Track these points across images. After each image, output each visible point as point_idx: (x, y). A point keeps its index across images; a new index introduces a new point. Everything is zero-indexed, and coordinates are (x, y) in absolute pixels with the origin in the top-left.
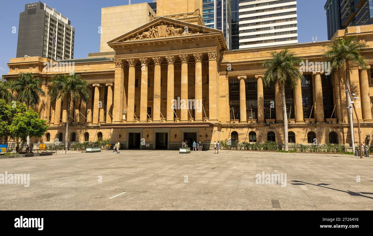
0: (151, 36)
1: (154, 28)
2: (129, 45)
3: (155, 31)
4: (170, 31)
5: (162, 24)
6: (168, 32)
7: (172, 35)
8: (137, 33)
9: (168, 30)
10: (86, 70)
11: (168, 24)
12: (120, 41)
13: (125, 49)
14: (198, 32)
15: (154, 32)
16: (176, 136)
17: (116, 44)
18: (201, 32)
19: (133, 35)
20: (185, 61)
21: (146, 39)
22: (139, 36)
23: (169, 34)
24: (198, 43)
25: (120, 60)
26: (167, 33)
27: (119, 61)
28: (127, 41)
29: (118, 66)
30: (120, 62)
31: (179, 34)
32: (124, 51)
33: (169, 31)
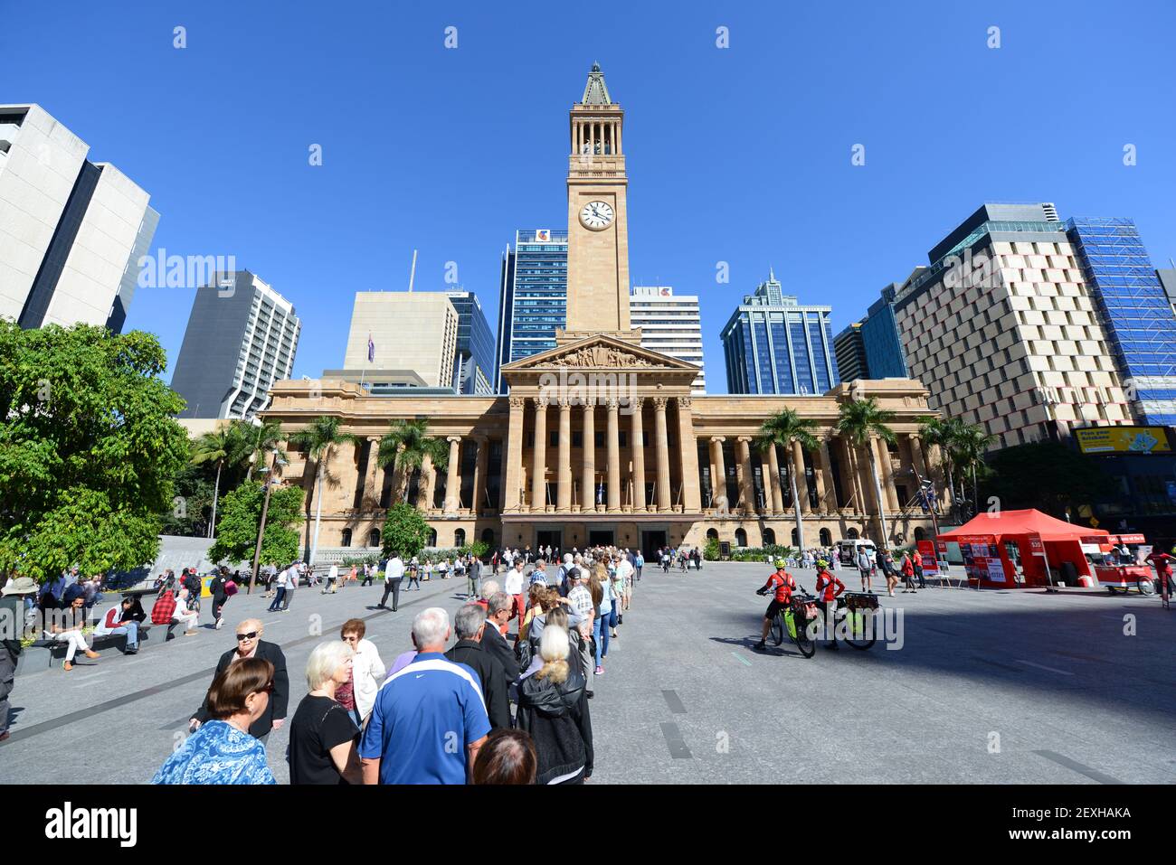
1: (588, 349)
3: (588, 354)
5: (601, 345)
7: (618, 364)
8: (555, 356)
9: (610, 356)
10: (435, 411)
11: (611, 347)
12: (523, 367)
15: (586, 356)
16: (628, 537)
19: (547, 358)
21: (571, 367)
22: (559, 360)
23: (613, 363)
25: (520, 398)
26: (609, 360)
31: (628, 364)
33: (612, 358)
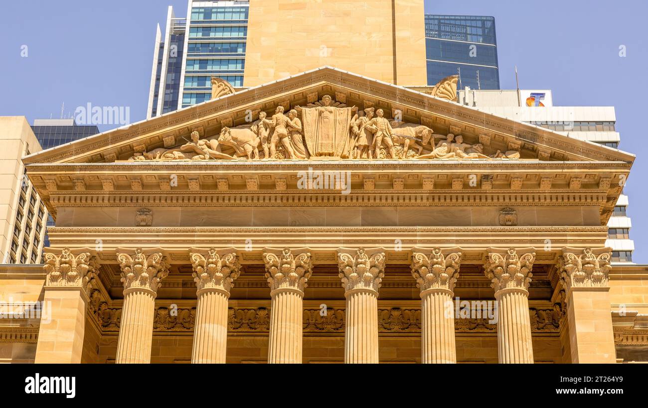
0: (265, 146)
1: (286, 112)
2: (140, 178)
3: (287, 126)
4: (371, 134)
5: (327, 98)
6: (357, 136)
7: (378, 151)
8: (189, 130)
9: (356, 129)
11: (358, 106)
12: (92, 159)
13: (114, 200)
14: (516, 150)
15: (281, 130)
17: (73, 168)
18: (528, 151)
19: (167, 135)
20: (444, 283)
21: (236, 160)
22: (201, 142)
23: (365, 149)
24: (513, 200)
25: (76, 253)
26: (353, 142)
27: (74, 261)
28: (130, 162)
29: (63, 283)
30: (79, 263)
31: (412, 153)
32: (106, 209)
33: (363, 135)
